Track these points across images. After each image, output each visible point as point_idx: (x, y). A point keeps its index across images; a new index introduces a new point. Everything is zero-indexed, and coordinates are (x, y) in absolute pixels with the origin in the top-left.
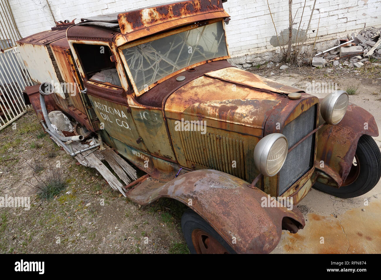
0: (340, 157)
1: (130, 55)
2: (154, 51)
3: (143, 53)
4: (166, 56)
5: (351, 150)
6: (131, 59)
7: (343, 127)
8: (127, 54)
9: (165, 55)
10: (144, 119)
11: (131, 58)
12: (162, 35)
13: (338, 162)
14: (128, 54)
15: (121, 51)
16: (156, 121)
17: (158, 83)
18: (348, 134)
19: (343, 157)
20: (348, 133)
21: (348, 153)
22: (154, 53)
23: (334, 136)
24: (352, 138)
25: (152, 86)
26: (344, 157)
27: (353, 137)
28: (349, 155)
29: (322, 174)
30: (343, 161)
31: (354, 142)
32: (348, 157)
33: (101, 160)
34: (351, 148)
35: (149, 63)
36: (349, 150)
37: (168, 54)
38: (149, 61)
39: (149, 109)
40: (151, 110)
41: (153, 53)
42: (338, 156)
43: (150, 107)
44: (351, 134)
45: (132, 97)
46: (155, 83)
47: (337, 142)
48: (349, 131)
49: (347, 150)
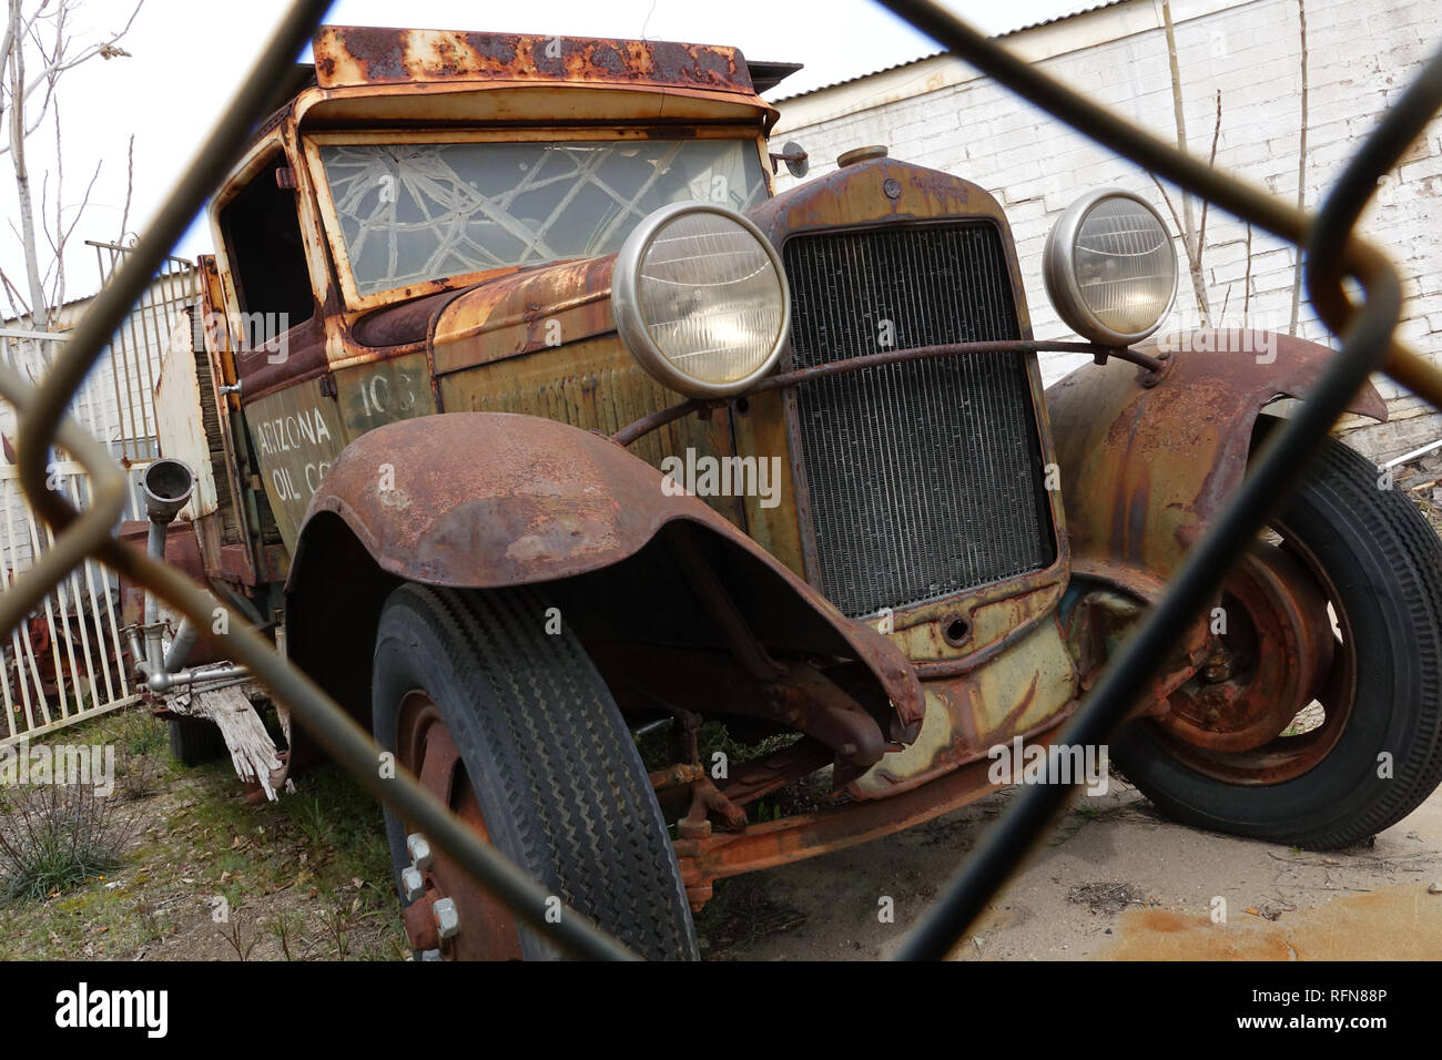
0: (1179, 506)
1: (347, 168)
2: (452, 176)
3: (403, 175)
4: (498, 203)
5: (1224, 467)
6: (351, 182)
7: (1188, 386)
8: (337, 162)
9: (495, 199)
10: (373, 410)
11: (349, 179)
12: (489, 134)
13: (1173, 531)
14: (339, 165)
15: (315, 148)
16: (411, 409)
17: (448, 284)
18: (1209, 403)
19: (1190, 504)
20: (1209, 399)
21: (1210, 475)
22: (452, 184)
23: (1152, 427)
24: (1226, 414)
25: (420, 289)
26: (1195, 502)
27: (1229, 410)
28: (1215, 487)
29: (1106, 598)
30: (1192, 519)
31: (1235, 425)
32: (1213, 496)
33: (253, 695)
34: (1222, 454)
35: (421, 211)
36: (1216, 466)
37: (508, 197)
38: (426, 204)
39: (388, 358)
40: (396, 363)
41: (448, 185)
42: (1172, 505)
43: (391, 350)
44: (1220, 400)
45: (342, 325)
46: (434, 282)
47: (1166, 445)
48: (1215, 390)
49: (1206, 468)
